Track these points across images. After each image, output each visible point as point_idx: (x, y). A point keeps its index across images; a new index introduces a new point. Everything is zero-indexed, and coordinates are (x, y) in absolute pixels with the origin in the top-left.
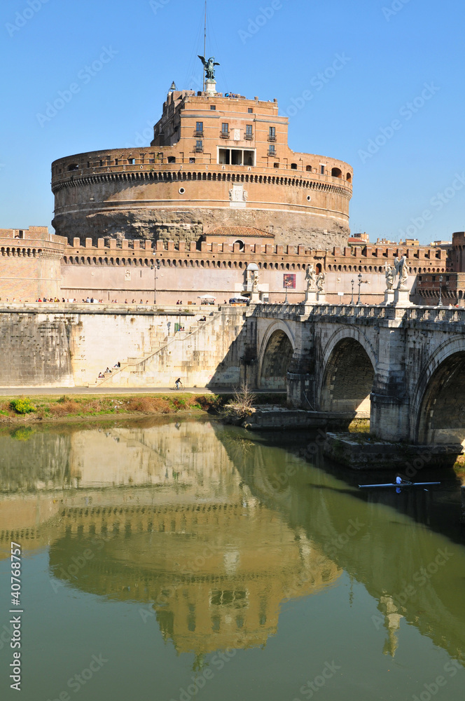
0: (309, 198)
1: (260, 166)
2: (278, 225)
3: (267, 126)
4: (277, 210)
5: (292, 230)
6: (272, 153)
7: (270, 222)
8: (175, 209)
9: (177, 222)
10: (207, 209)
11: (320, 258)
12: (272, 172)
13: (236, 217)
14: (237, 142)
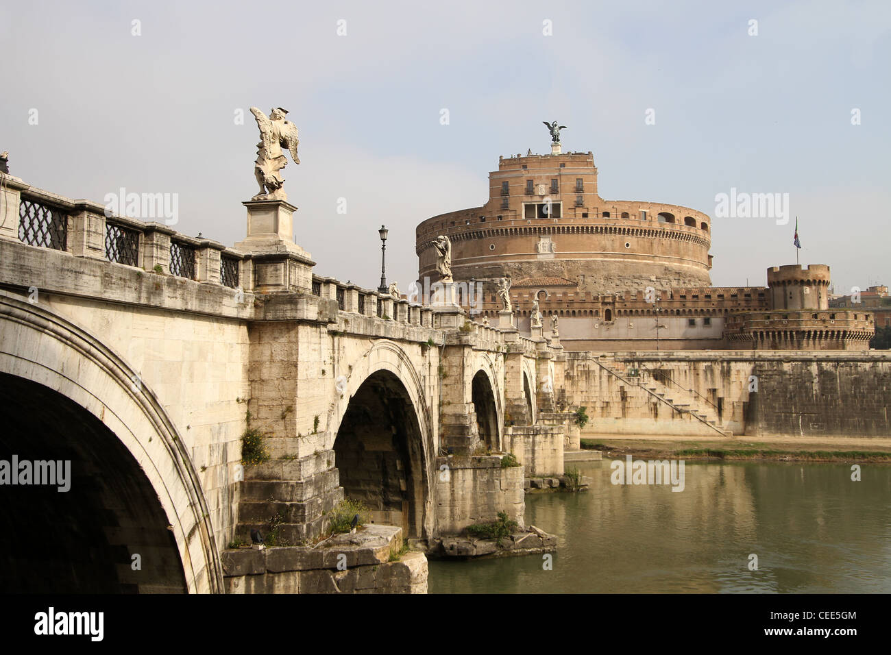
0: (628, 245)
1: (568, 218)
2: (590, 273)
3: (574, 178)
4: (588, 259)
5: (607, 278)
6: (579, 204)
7: (581, 271)
8: (487, 265)
9: (489, 277)
10: (515, 263)
11: (609, 303)
12: (581, 222)
13: (544, 269)
14: (542, 197)
